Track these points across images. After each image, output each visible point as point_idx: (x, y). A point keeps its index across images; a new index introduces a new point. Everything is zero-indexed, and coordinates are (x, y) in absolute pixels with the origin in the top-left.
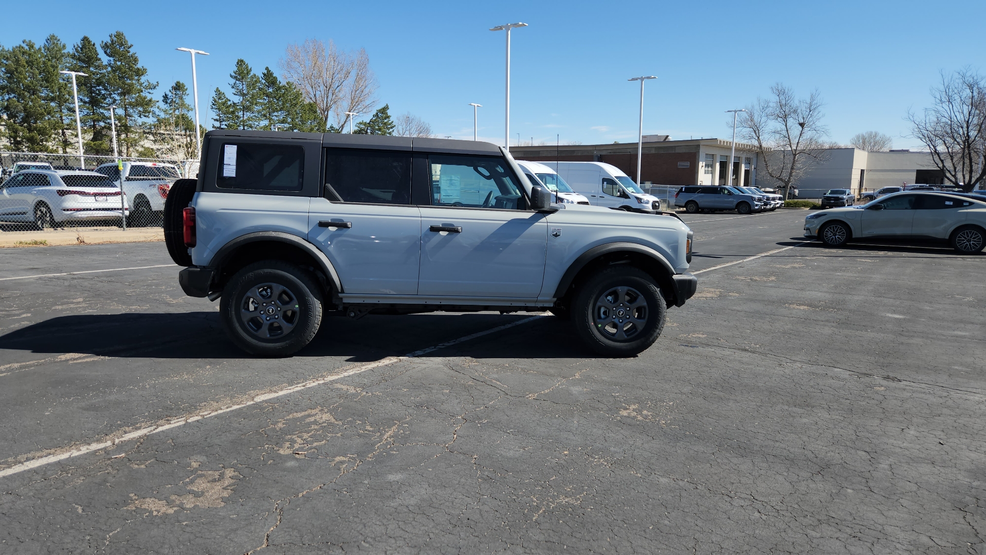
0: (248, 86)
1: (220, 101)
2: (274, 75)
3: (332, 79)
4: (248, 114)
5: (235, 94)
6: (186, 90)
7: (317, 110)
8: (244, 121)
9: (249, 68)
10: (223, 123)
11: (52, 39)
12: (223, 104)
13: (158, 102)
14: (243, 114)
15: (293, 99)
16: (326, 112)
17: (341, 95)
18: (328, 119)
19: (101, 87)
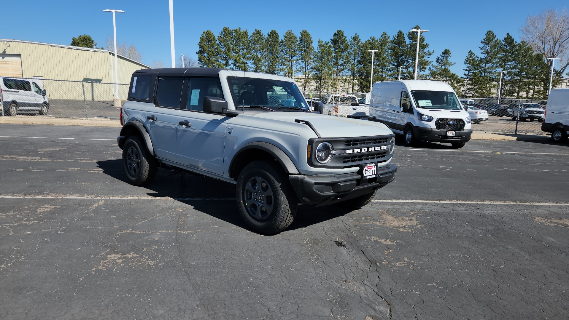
0: (492, 47)
1: (471, 58)
2: (512, 38)
3: (560, 35)
4: (489, 65)
5: (482, 53)
6: (450, 54)
7: (543, 58)
8: (485, 70)
9: (495, 35)
10: (471, 72)
11: (384, 35)
12: (473, 60)
13: (432, 62)
14: (486, 65)
15: (524, 52)
18: (553, 64)
19: (403, 57)
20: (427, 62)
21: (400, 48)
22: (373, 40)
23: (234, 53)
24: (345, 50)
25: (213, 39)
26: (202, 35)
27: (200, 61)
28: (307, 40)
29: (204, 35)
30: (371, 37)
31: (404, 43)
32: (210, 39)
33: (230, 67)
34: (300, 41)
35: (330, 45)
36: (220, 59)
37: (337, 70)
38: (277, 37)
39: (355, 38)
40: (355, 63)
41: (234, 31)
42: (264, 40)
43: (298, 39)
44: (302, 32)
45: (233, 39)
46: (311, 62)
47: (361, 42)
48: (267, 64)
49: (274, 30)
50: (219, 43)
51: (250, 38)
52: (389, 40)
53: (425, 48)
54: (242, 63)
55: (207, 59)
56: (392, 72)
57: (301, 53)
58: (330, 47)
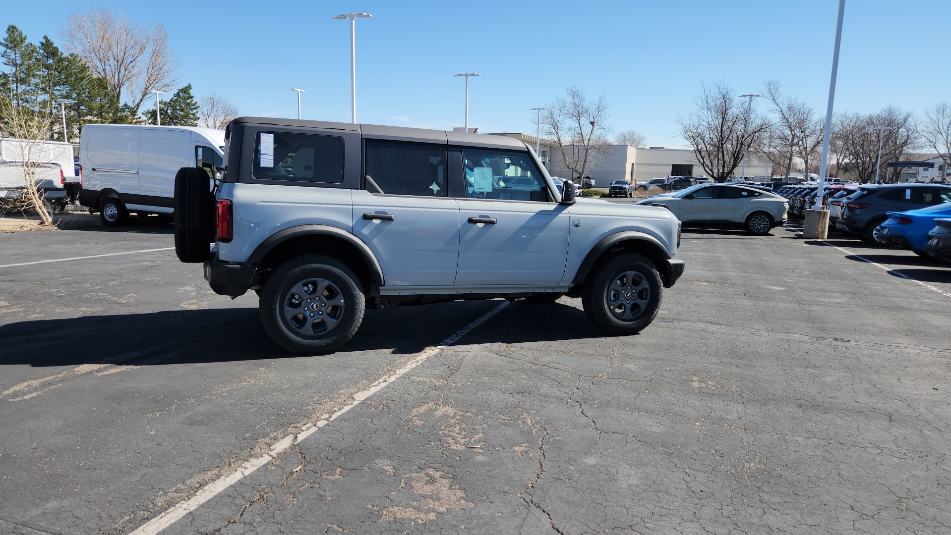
0: (22, 55)
2: (54, 46)
3: (125, 54)
4: (22, 88)
5: (5, 64)
7: (108, 86)
9: (24, 36)
14: (17, 87)
15: (78, 72)
16: (118, 89)
17: (134, 71)
18: (121, 97)
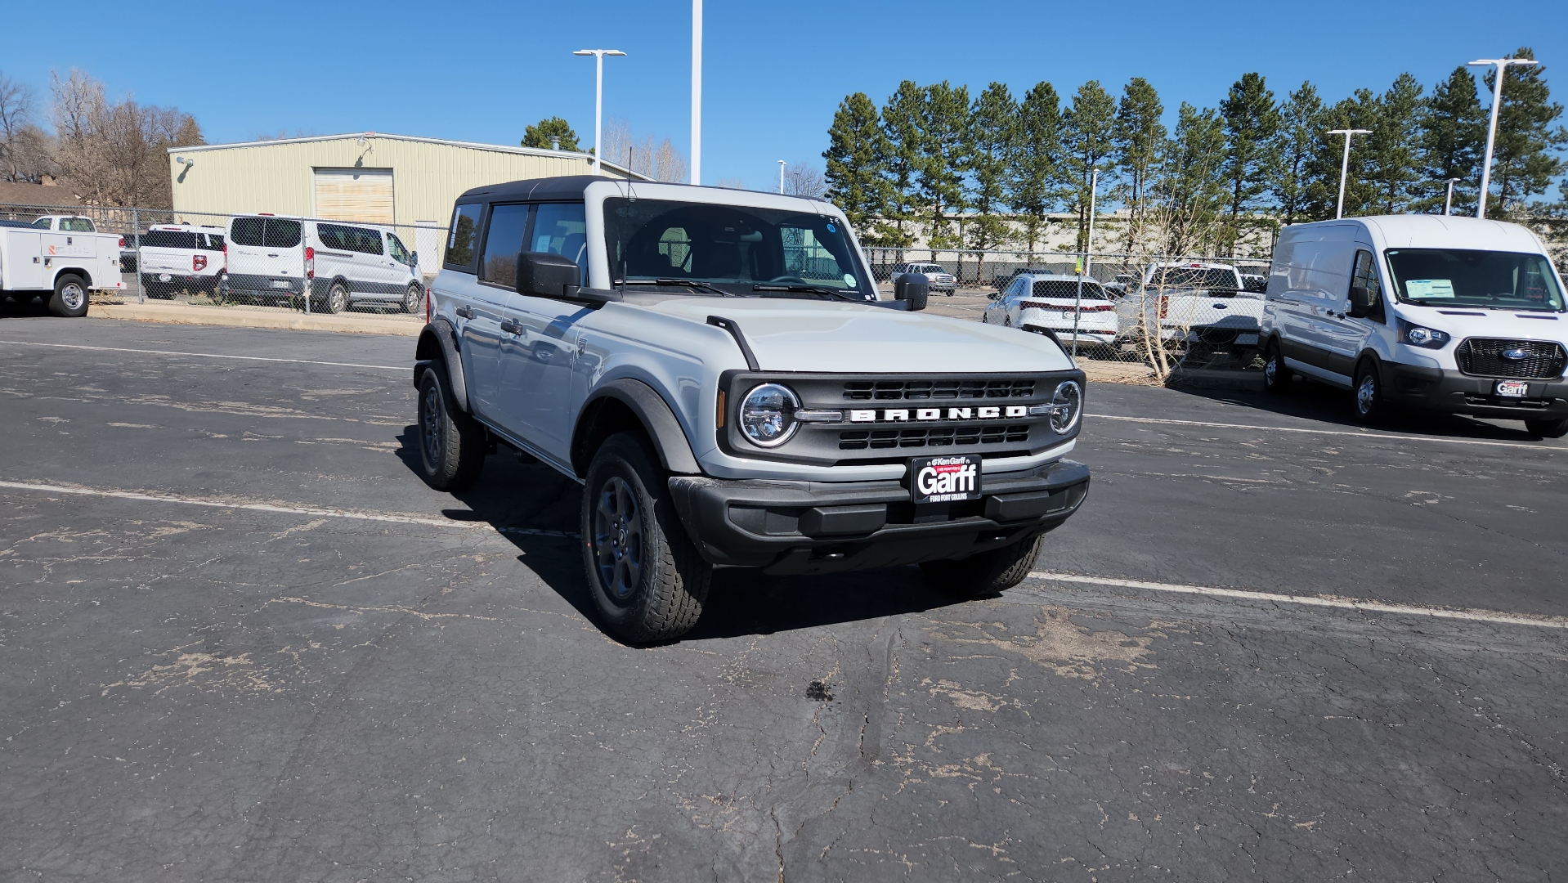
11: (1403, 82)
19: (1468, 149)
20: (1554, 163)
21: (1460, 120)
22: (1364, 97)
23: (925, 151)
24: (1266, 131)
25: (869, 116)
26: (841, 105)
27: (831, 176)
28: (1145, 107)
29: (847, 107)
30: (1358, 90)
31: (1473, 106)
32: (861, 115)
33: (911, 189)
34: (1124, 109)
35: (1217, 120)
36: (885, 169)
37: (1236, 192)
38: (1054, 102)
39: (1304, 96)
40: (1297, 171)
41: (930, 90)
42: (1014, 112)
43: (1117, 104)
44: (1130, 85)
45: (925, 113)
46: (1153, 169)
47: (1320, 108)
48: (1016, 180)
49: (1046, 82)
50: (887, 125)
51: (973, 108)
52: (1420, 97)
53: (1547, 120)
54: (945, 179)
55: (850, 171)
56: (1426, 198)
57: (1123, 145)
58: (1218, 124)
